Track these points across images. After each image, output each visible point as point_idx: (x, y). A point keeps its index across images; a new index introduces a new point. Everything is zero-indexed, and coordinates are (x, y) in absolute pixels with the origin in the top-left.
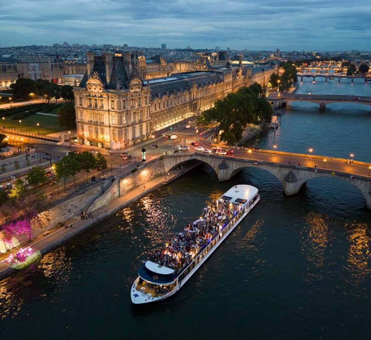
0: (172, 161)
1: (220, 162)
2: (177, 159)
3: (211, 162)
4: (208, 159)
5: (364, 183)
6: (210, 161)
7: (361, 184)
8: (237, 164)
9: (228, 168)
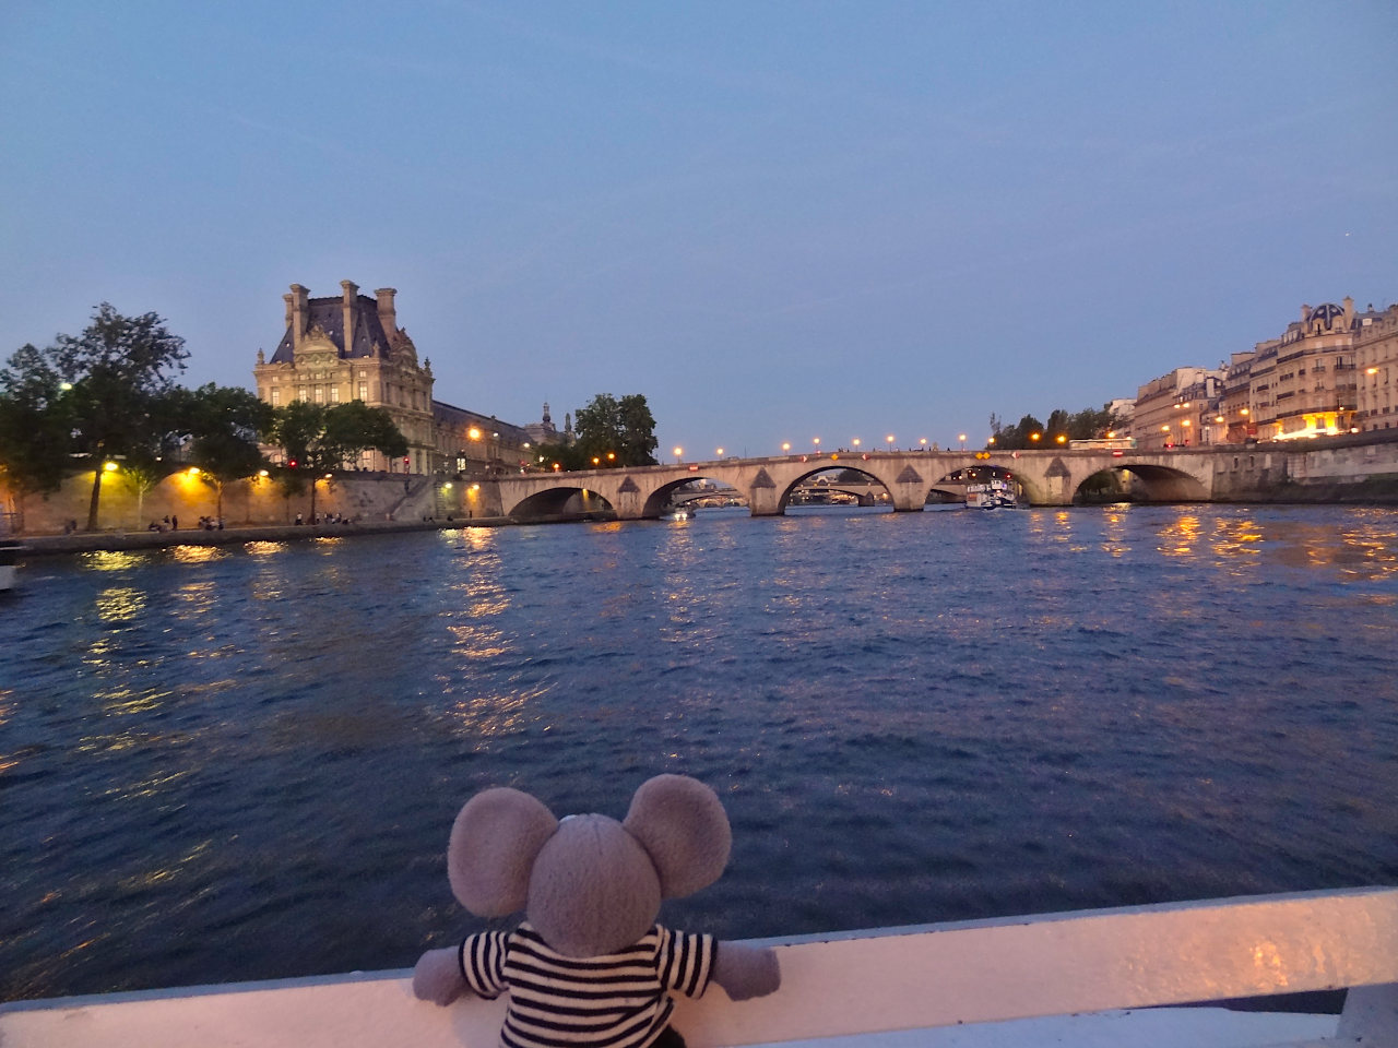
0: (517, 489)
1: (621, 483)
2: (527, 486)
3: (600, 488)
4: (593, 482)
5: (885, 463)
6: (599, 483)
7: (881, 467)
8: (655, 477)
9: (639, 490)
